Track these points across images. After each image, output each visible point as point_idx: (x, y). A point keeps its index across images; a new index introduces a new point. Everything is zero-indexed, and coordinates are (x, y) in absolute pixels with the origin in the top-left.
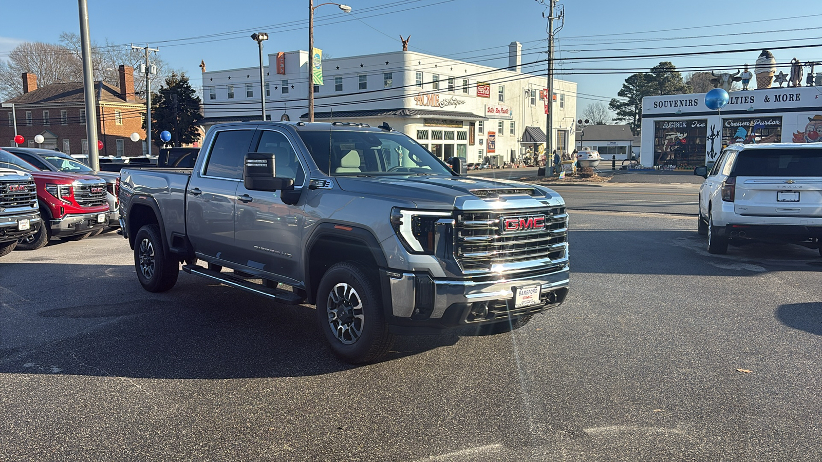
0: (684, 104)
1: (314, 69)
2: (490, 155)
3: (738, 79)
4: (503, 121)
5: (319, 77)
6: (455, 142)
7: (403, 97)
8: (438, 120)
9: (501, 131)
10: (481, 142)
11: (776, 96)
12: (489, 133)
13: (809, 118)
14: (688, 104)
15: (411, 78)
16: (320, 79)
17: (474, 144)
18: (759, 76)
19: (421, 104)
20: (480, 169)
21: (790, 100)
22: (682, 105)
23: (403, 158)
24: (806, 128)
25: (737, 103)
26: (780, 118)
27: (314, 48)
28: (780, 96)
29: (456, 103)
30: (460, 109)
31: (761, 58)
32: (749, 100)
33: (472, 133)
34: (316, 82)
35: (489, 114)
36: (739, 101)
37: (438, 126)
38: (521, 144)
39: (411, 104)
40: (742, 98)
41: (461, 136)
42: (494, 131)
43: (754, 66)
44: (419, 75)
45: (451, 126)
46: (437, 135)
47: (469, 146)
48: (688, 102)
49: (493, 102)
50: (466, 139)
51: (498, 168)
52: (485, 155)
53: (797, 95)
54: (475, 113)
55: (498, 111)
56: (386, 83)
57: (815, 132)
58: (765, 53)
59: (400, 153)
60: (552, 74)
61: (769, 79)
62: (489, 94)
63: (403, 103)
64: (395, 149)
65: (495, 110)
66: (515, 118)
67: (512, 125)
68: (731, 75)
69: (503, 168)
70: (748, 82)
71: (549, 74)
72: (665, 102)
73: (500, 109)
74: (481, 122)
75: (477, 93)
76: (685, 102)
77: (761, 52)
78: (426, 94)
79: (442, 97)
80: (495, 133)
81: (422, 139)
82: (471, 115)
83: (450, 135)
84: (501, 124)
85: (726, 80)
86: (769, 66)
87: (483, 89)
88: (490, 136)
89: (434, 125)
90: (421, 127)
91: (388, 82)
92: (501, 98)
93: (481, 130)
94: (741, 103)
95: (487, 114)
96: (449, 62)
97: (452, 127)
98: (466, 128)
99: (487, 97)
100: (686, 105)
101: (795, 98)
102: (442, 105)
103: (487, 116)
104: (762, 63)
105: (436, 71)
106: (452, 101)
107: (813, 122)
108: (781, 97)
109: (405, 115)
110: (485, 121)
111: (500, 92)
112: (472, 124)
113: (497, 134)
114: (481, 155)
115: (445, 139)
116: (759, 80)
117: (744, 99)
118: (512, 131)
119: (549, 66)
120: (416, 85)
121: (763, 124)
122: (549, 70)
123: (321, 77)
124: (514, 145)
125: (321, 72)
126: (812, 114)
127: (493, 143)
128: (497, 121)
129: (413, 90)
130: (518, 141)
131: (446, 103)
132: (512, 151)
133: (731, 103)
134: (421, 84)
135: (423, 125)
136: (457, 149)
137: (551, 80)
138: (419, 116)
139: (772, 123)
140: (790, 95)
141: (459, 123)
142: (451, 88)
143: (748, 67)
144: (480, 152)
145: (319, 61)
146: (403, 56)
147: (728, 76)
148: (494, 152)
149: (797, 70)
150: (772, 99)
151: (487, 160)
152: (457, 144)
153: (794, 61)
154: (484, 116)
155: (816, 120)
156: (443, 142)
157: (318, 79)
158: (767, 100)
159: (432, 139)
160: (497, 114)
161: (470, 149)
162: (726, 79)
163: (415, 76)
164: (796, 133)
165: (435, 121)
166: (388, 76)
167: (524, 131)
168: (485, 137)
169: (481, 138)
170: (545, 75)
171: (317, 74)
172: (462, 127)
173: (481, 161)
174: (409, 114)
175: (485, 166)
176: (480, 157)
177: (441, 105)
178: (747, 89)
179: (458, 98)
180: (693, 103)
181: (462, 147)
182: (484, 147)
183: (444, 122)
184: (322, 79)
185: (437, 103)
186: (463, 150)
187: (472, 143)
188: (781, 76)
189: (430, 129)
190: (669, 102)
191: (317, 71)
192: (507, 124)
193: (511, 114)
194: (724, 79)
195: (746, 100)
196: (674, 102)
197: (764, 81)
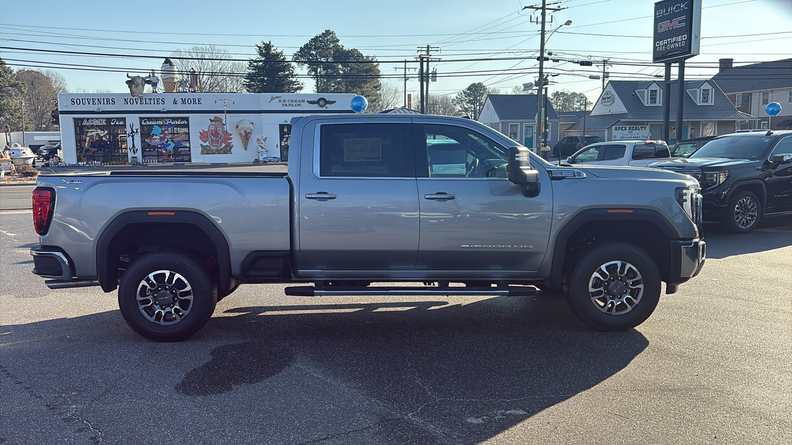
0: (102, 103)
3: (148, 82)
11: (182, 99)
13: (210, 119)
14: (106, 103)
18: (165, 81)
21: (194, 104)
22: (101, 104)
24: (209, 127)
25: (150, 104)
26: (187, 119)
28: (185, 99)
31: (165, 65)
32: (160, 101)
36: (152, 102)
40: (154, 99)
43: (160, 72)
48: (105, 100)
53: (198, 99)
57: (216, 131)
58: (168, 61)
61: (174, 84)
68: (143, 78)
70: (156, 86)
72: (82, 99)
76: (102, 100)
77: (164, 60)
85: (140, 83)
86: (172, 72)
94: (154, 104)
100: (104, 104)
101: (197, 102)
104: (167, 70)
107: (213, 123)
108: (186, 100)
116: (166, 84)
117: (156, 100)
121: (174, 123)
126: (212, 116)
133: (146, 104)
139: (181, 123)
140: (193, 99)
143: (155, 72)
147: (141, 79)
149: (195, 78)
150: (179, 102)
153: (192, 70)
155: (215, 121)
158: (175, 102)
162: (140, 81)
164: (202, 132)
178: (156, 92)
180: (111, 102)
188: (183, 82)
190: (86, 100)
194: (137, 81)
195: (158, 101)
196: (91, 100)
197: (170, 86)
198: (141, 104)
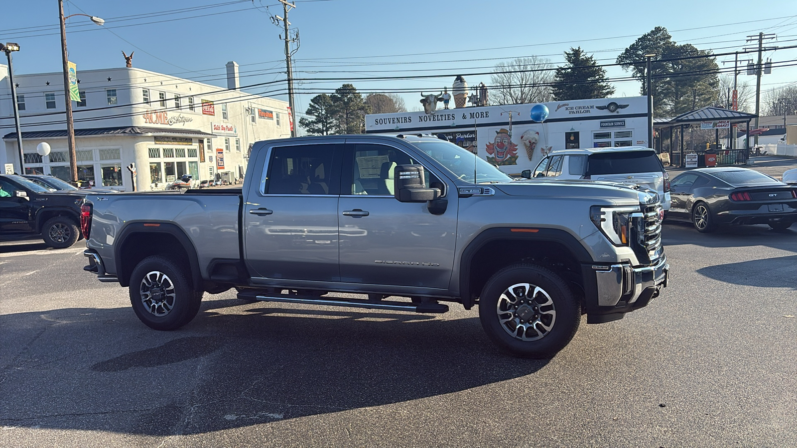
0: (401, 121)
1: (70, 84)
2: (220, 171)
3: (441, 100)
4: (229, 139)
5: (76, 93)
6: (187, 159)
7: (130, 115)
8: (168, 137)
9: (227, 148)
10: (211, 159)
11: (471, 114)
12: (217, 150)
13: (496, 131)
14: (403, 121)
15: (138, 96)
16: (77, 95)
17: (205, 161)
18: (456, 97)
19: (151, 122)
20: (214, 186)
21: (481, 117)
22: (399, 122)
23: (136, 176)
24: (495, 139)
25: (442, 120)
26: (474, 132)
27: (68, 62)
28: (473, 113)
29: (184, 121)
30: (188, 126)
31: (456, 82)
32: (451, 117)
33: (202, 151)
34: (73, 98)
35: (216, 131)
36: (444, 118)
37: (169, 144)
38: (247, 160)
39: (140, 122)
40: (445, 115)
41: (192, 153)
42: (222, 148)
43: (452, 89)
44: (145, 92)
45: (181, 143)
46: (168, 153)
47: (200, 164)
48: (403, 119)
49: (218, 119)
50: (196, 156)
51: (230, 184)
52: (215, 172)
53: (486, 112)
54: (202, 131)
55: (223, 129)
56: (109, 100)
57: (502, 143)
58: (459, 78)
59: (133, 171)
60: (293, 93)
61: (464, 100)
62: (214, 112)
63: (131, 121)
64: (128, 167)
65: (221, 128)
66: (240, 136)
67: (237, 142)
68: (435, 96)
69: (235, 184)
70: (448, 102)
71: (290, 94)
72: (384, 119)
73: (225, 126)
74: (209, 139)
75: (203, 111)
76: (401, 119)
77: (456, 77)
78: (155, 112)
79: (170, 115)
80: (222, 150)
81: (154, 157)
82: (199, 132)
83: (181, 153)
84: (227, 141)
85: (433, 101)
86: (463, 89)
87: (208, 107)
88: (219, 153)
89: (165, 143)
90: (152, 145)
91: (112, 99)
92: (225, 116)
93: (209, 147)
94: (445, 120)
95: (214, 131)
96: (177, 80)
97: (183, 145)
98: (195, 146)
99: (211, 115)
100: (402, 122)
101: (485, 115)
102: (171, 122)
103: (213, 134)
104: (458, 87)
105: (162, 88)
106: (179, 118)
107: (500, 135)
108: (475, 114)
109: (135, 133)
110: (212, 139)
111: (223, 110)
112: (201, 141)
113: (224, 151)
114: (212, 171)
115: (176, 157)
116: (457, 100)
117: (447, 116)
118: (238, 148)
119: (289, 86)
120: (144, 103)
121: (463, 137)
122: (289, 89)
123: (77, 93)
124: (241, 162)
125: (77, 88)
126: (498, 128)
127: (222, 159)
128: (224, 138)
129: (141, 108)
130: (244, 157)
131: (174, 120)
132: (239, 168)
133: (438, 120)
134: (148, 102)
135: (154, 142)
136: (189, 167)
137: (292, 99)
138: (150, 134)
139: (470, 137)
140: (481, 113)
141: (189, 140)
142: (178, 106)
143: (447, 89)
144: (211, 169)
145: (74, 76)
146: (128, 72)
147: (434, 97)
148: (223, 168)
149: (484, 93)
150: (468, 116)
151: (218, 177)
152: (189, 162)
153: (481, 85)
154: (211, 133)
155: (501, 133)
156: (175, 160)
157: (75, 95)
158: (464, 117)
159: (164, 157)
160: (223, 131)
161: (201, 165)
162: (432, 99)
163: (142, 93)
164: (488, 144)
165: (166, 139)
166: (111, 92)
167: (248, 148)
168: (214, 154)
169: (211, 155)
170: (286, 94)
171: (73, 90)
172: (192, 145)
173: (213, 178)
174: (140, 132)
175: (218, 183)
176: (211, 174)
177: (169, 123)
178: (448, 108)
179: (186, 116)
180: (408, 120)
181: (193, 164)
182: (214, 164)
183: (175, 139)
184: (78, 95)
185: (166, 121)
186: (195, 167)
187: (203, 160)
188: (473, 97)
189: (162, 147)
190: (388, 120)
191: (73, 87)
192: (232, 141)
193: (235, 132)
194: (430, 99)
195: (448, 117)
196: (392, 119)
197: (460, 102)
198: (433, 120)
